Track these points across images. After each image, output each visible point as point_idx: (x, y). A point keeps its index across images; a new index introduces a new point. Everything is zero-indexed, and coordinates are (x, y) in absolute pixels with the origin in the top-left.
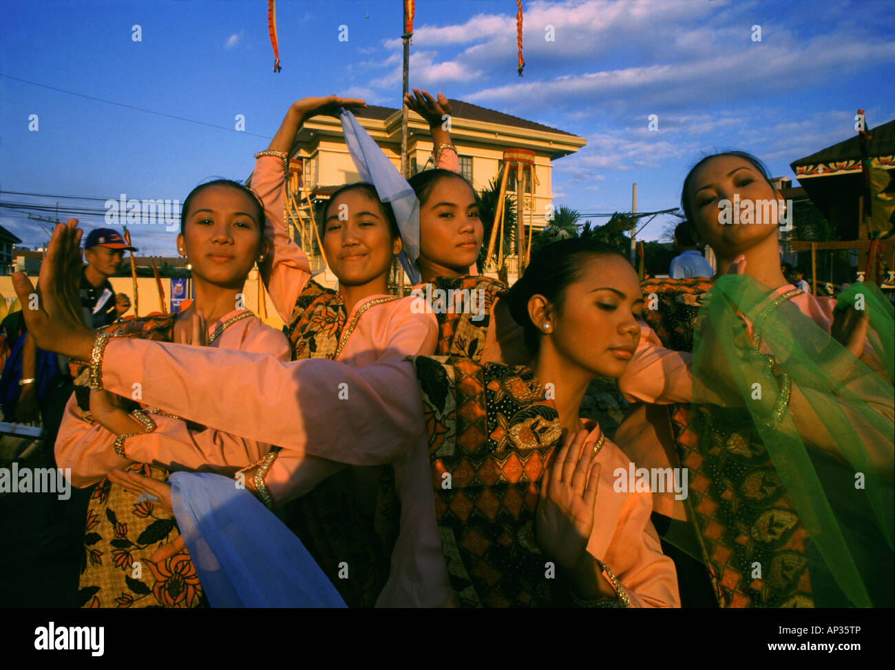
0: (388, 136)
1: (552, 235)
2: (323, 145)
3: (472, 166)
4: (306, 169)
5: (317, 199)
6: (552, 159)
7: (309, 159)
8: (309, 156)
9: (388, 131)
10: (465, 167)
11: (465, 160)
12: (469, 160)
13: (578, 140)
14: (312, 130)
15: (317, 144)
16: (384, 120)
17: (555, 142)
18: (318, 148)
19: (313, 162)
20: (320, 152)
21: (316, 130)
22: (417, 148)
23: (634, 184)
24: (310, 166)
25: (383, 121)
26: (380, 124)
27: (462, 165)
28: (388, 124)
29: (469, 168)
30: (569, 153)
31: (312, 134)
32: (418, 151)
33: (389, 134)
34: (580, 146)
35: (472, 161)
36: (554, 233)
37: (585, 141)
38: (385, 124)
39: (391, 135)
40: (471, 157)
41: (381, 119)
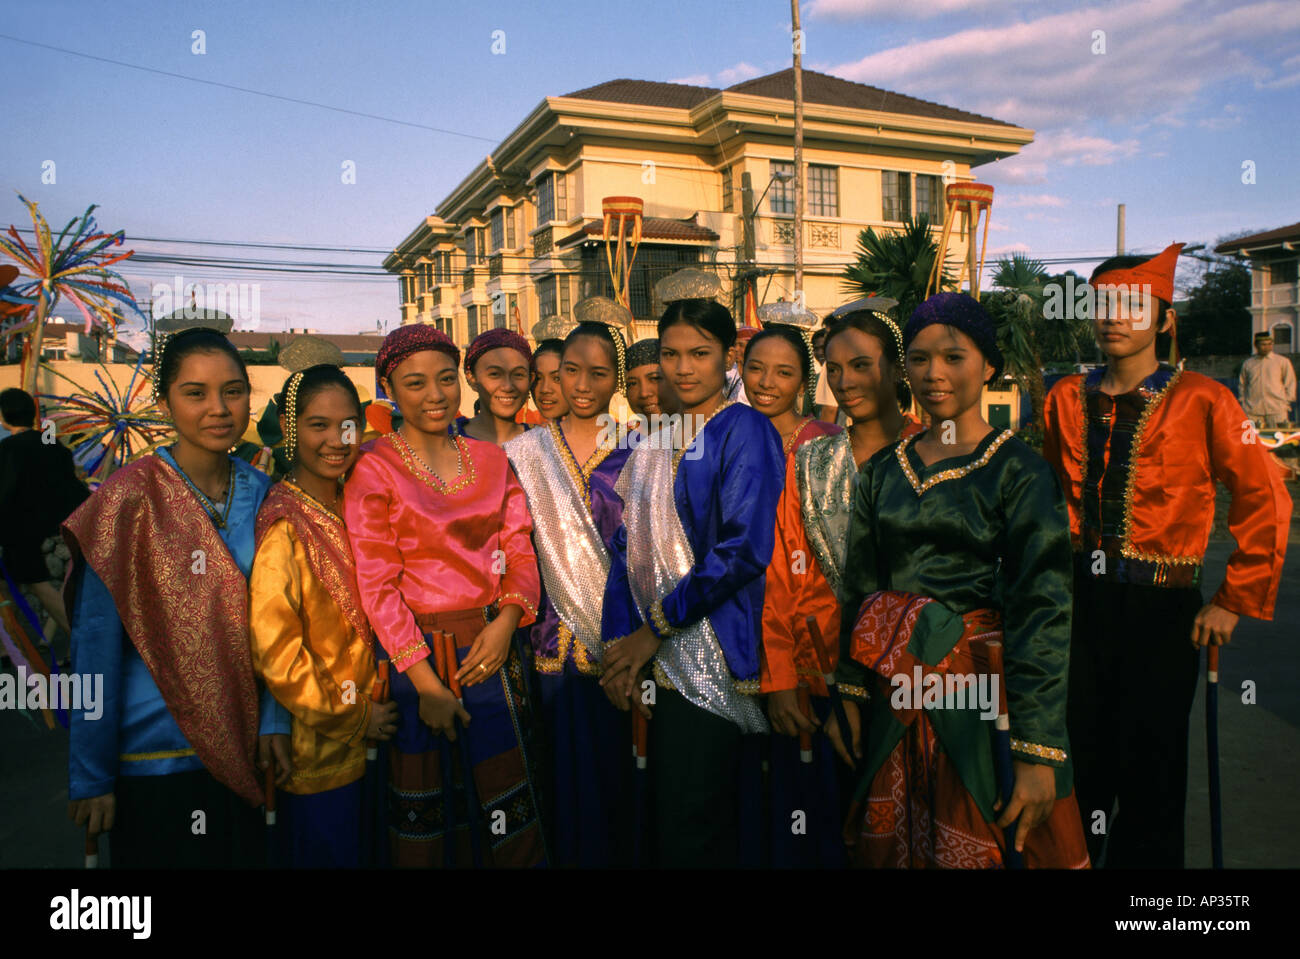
0: (696, 135)
1: (1009, 302)
2: (589, 153)
3: (837, 181)
4: (558, 191)
5: (588, 241)
6: (972, 166)
7: (562, 174)
8: (564, 169)
9: (695, 127)
10: (825, 184)
11: (825, 172)
12: (832, 172)
13: (1018, 133)
14: (571, 128)
15: (578, 149)
16: (689, 108)
17: (979, 139)
18: (582, 157)
19: (571, 179)
20: (584, 163)
21: (578, 128)
22: (746, 154)
23: (1120, 206)
24: (565, 185)
25: (687, 112)
26: (682, 115)
27: (821, 180)
28: (697, 117)
29: (833, 185)
30: (1003, 155)
31: (572, 134)
32: (747, 160)
33: (697, 131)
34: (1022, 143)
35: (837, 174)
36: (1010, 299)
37: (1033, 134)
38: (691, 115)
39: (701, 133)
40: (835, 168)
41: (683, 107)
